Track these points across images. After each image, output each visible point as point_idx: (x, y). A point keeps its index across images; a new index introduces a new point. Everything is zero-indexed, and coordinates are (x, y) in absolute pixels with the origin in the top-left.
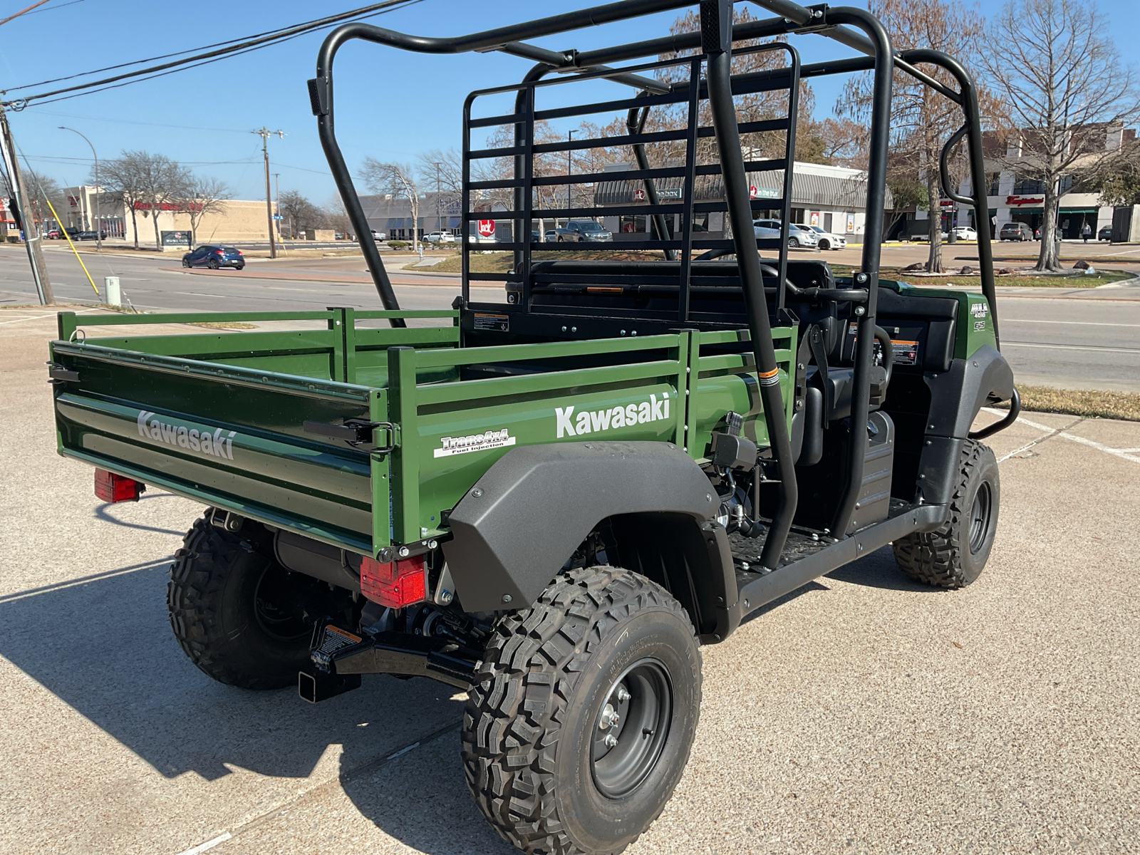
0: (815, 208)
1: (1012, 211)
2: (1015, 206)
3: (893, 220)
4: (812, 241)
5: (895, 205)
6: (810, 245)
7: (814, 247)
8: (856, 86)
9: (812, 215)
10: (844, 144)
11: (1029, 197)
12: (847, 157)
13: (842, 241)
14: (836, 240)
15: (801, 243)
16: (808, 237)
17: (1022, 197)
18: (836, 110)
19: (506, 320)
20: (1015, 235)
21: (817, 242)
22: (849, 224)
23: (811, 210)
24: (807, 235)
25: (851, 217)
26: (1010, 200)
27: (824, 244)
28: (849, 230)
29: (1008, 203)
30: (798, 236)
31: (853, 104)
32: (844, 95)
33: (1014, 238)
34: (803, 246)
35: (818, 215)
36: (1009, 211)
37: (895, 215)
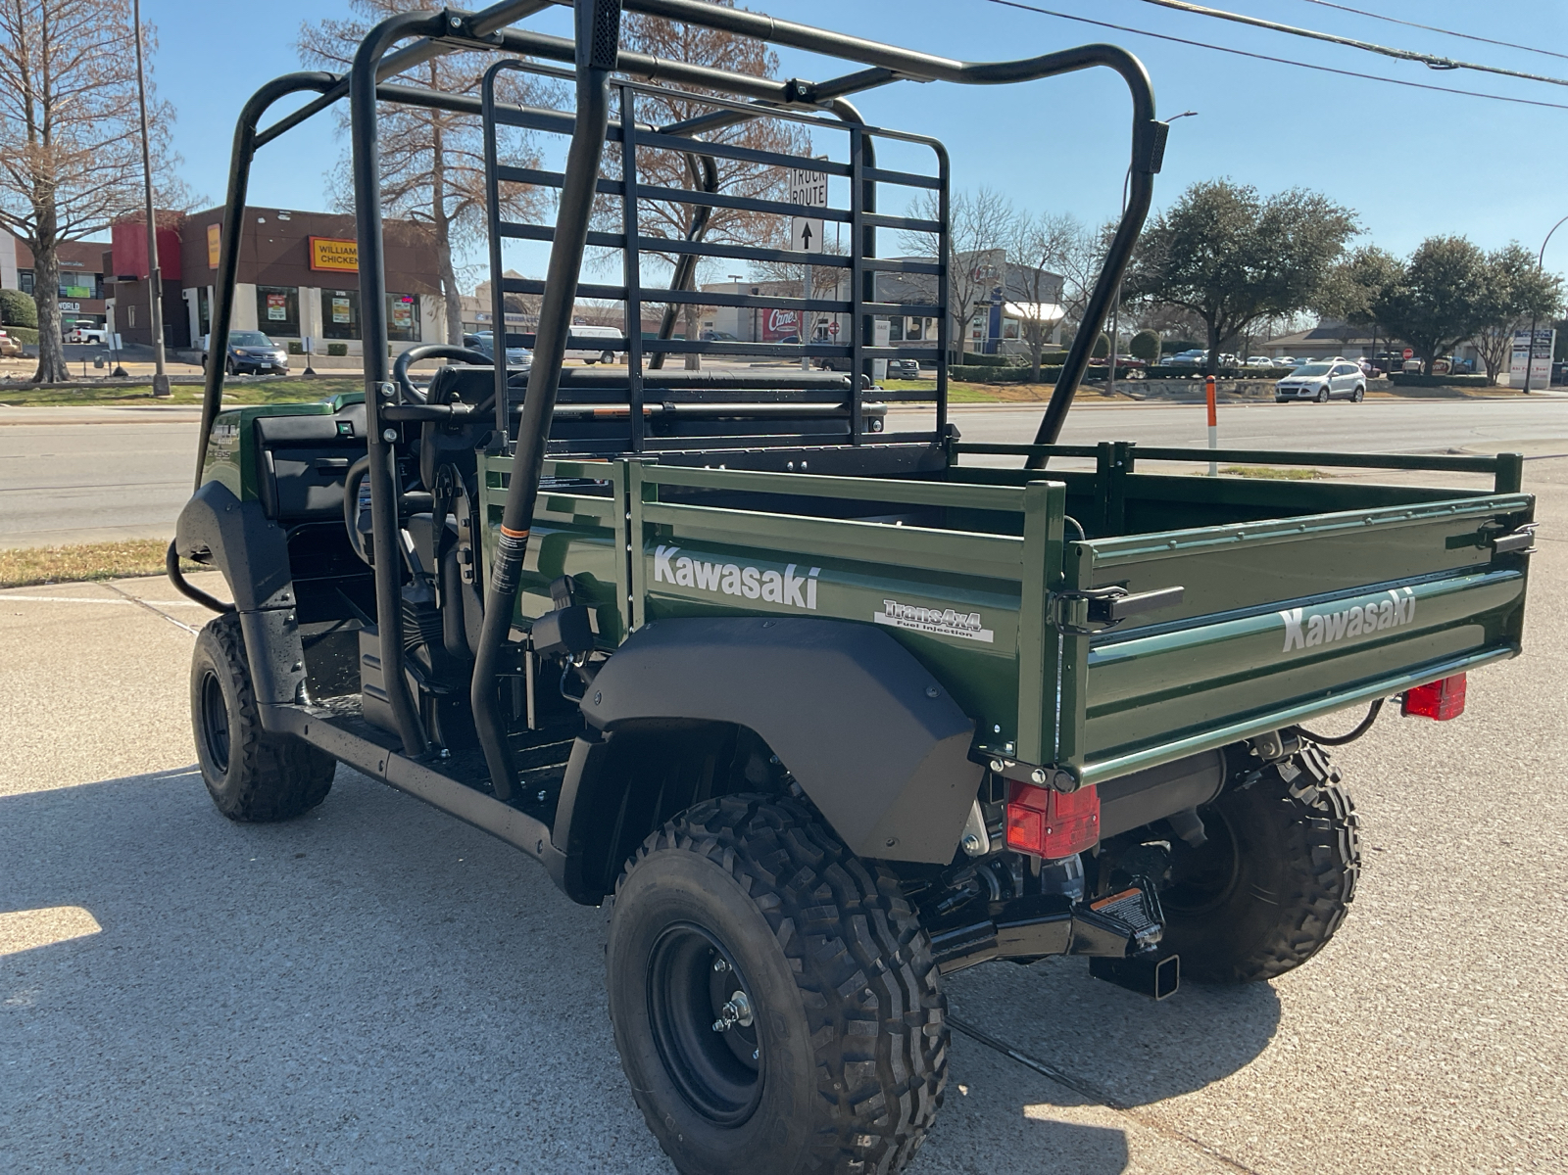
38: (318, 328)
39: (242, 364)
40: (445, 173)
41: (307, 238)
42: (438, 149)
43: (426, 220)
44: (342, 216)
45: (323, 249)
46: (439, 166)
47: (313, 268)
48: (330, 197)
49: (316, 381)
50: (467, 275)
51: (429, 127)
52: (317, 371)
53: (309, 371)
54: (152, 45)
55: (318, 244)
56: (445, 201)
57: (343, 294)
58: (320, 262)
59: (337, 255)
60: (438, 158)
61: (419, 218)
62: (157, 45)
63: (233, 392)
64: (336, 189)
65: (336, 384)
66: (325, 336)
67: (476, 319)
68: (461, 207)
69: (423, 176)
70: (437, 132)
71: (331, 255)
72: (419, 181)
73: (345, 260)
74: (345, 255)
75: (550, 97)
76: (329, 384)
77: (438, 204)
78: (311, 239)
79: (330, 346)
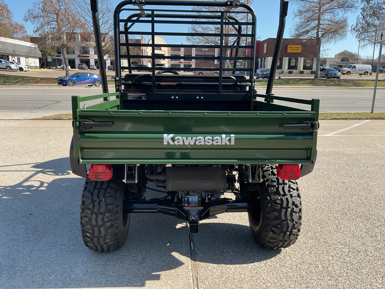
0: (13, 56)
1: (80, 60)
2: (81, 58)
3: (42, 61)
4: (17, 68)
5: (42, 55)
6: (16, 69)
7: (17, 70)
8: (31, 11)
9: (12, 58)
10: (17, 32)
11: (85, 55)
12: (19, 37)
13: (28, 68)
14: (25, 68)
15: (12, 69)
16: (15, 66)
17: (83, 55)
18: (25, 19)
19: (145, 95)
20: (83, 68)
21: (18, 68)
22: (27, 62)
23: (11, 56)
24: (14, 65)
25: (27, 59)
26: (79, 56)
27: (21, 69)
28: (27, 64)
29: (78, 57)
30: (11, 66)
31: (31, 18)
32: (27, 14)
33: (82, 69)
34: (13, 70)
35: (14, 58)
36: (79, 59)
37: (42, 59)
38: (287, 67)
39: (265, 76)
40: (320, 26)
41: (287, 45)
42: (319, 20)
43: (314, 38)
44: (293, 39)
45: (290, 47)
46: (319, 24)
47: (287, 52)
48: (290, 35)
49: (280, 80)
50: (323, 52)
51: (318, 14)
52: (281, 78)
53: (280, 78)
54: (252, 2)
55: (289, 46)
56: (319, 33)
57: (294, 58)
58: (289, 51)
59: (293, 49)
60: (319, 22)
61: (312, 38)
62: (253, 2)
63: (260, 83)
64: (292, 32)
65: (285, 81)
66: (288, 69)
67: (334, 63)
68: (323, 34)
69: (315, 27)
70: (319, 15)
71: (292, 49)
72: (313, 28)
73: (295, 50)
74: (296, 49)
75: (353, 2)
76: (283, 81)
77: (317, 33)
78: (288, 45)
79: (289, 71)
